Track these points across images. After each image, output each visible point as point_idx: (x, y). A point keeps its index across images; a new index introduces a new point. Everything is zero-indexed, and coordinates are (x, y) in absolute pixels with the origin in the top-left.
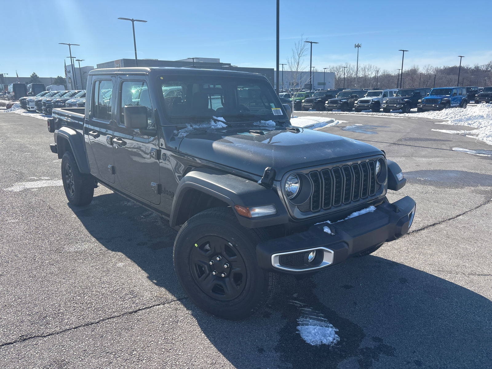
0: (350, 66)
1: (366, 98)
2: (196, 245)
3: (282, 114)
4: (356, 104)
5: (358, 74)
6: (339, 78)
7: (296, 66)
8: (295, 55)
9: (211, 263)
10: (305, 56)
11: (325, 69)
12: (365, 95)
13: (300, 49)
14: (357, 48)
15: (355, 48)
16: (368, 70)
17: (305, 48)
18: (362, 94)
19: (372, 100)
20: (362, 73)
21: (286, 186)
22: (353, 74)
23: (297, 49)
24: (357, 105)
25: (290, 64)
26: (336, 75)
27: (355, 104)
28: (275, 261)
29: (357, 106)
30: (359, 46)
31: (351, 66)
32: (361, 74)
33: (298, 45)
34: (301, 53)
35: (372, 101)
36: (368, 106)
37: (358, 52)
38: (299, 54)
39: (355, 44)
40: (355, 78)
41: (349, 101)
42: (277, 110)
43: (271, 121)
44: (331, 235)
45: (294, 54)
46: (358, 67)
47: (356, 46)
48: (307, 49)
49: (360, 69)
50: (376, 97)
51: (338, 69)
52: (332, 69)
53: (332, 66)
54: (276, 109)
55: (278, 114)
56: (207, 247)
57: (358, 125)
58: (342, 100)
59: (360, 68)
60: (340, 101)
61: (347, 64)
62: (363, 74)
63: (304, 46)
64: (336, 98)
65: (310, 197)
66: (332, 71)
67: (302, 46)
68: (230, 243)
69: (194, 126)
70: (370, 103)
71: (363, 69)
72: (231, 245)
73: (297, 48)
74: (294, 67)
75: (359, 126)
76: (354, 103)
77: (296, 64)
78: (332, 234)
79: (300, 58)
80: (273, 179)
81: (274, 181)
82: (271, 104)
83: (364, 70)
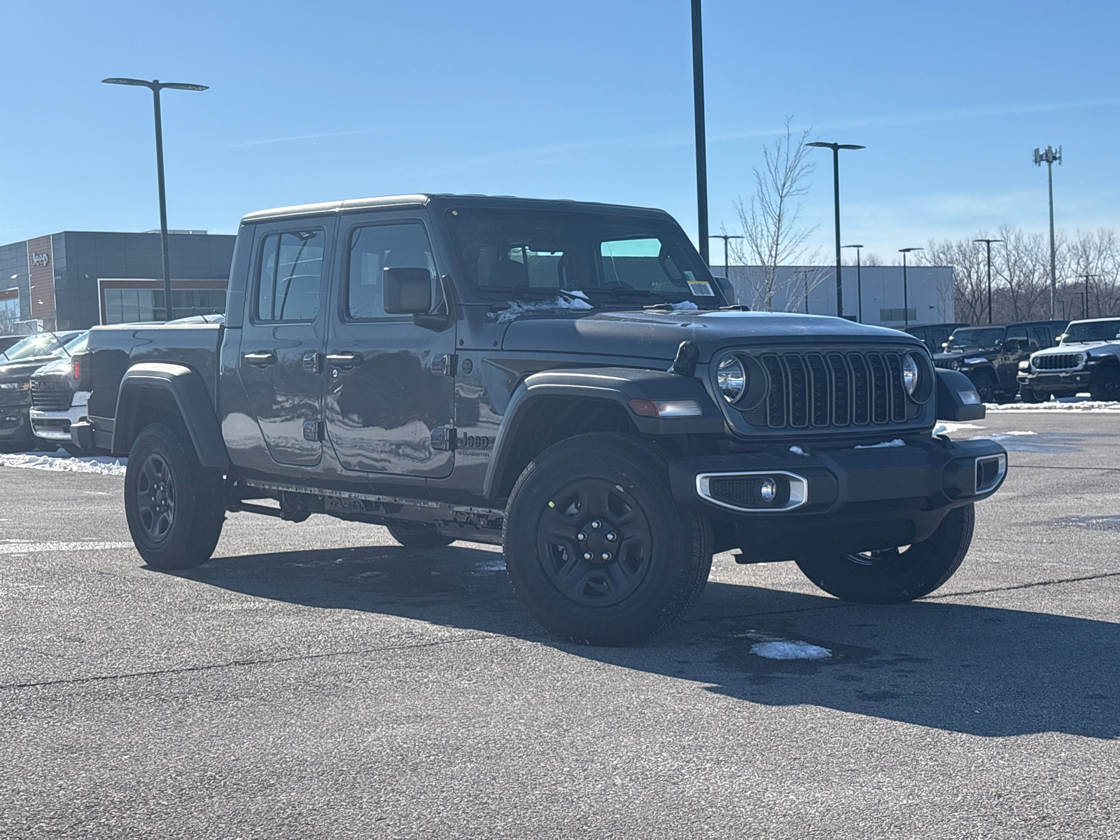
0: (1018, 239)
1: (1062, 349)
2: (551, 504)
3: (712, 294)
4: (1024, 370)
5: (1057, 273)
6: (977, 290)
7: (773, 229)
8: (765, 192)
9: (581, 537)
10: (805, 191)
11: (906, 253)
12: (1058, 339)
13: (782, 170)
14: (1044, 163)
15: (1036, 167)
16: (1100, 253)
17: (803, 162)
18: (1047, 334)
19: (1088, 354)
20: (1074, 266)
21: (720, 381)
22: (1036, 274)
23: (773, 170)
24: (1030, 376)
25: (750, 222)
26: (962, 280)
27: (1020, 373)
28: (701, 484)
29: (1030, 379)
30: (1055, 158)
31: (1025, 239)
32: (1069, 274)
33: (775, 154)
34: (788, 183)
35: (1085, 357)
36: (1071, 379)
37: (1050, 181)
38: (779, 187)
39: (1037, 151)
40: (1045, 291)
41: (996, 364)
42: (699, 285)
43: (688, 302)
44: (803, 456)
45: (764, 186)
46: (1056, 243)
47: (1038, 159)
48: (808, 169)
49: (1062, 249)
50: (1103, 344)
51: (968, 254)
52: (942, 256)
53: (942, 242)
54: (698, 282)
55: (702, 293)
56: (572, 509)
57: (1016, 433)
58: (966, 361)
59: (1064, 245)
60: (961, 361)
61: (1004, 228)
62: (1080, 271)
63: (797, 158)
64: (945, 352)
65: (765, 399)
66: (944, 264)
67: (792, 158)
68: (618, 487)
69: (526, 307)
70: (1080, 367)
71: (1077, 249)
72: (621, 489)
73: (771, 165)
74: (765, 232)
75: (1020, 435)
76: (1017, 369)
77: (770, 221)
78: (805, 454)
79: (785, 200)
80: (695, 361)
81: (697, 365)
82: (686, 273)
83: (1082, 252)
